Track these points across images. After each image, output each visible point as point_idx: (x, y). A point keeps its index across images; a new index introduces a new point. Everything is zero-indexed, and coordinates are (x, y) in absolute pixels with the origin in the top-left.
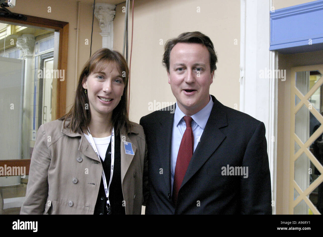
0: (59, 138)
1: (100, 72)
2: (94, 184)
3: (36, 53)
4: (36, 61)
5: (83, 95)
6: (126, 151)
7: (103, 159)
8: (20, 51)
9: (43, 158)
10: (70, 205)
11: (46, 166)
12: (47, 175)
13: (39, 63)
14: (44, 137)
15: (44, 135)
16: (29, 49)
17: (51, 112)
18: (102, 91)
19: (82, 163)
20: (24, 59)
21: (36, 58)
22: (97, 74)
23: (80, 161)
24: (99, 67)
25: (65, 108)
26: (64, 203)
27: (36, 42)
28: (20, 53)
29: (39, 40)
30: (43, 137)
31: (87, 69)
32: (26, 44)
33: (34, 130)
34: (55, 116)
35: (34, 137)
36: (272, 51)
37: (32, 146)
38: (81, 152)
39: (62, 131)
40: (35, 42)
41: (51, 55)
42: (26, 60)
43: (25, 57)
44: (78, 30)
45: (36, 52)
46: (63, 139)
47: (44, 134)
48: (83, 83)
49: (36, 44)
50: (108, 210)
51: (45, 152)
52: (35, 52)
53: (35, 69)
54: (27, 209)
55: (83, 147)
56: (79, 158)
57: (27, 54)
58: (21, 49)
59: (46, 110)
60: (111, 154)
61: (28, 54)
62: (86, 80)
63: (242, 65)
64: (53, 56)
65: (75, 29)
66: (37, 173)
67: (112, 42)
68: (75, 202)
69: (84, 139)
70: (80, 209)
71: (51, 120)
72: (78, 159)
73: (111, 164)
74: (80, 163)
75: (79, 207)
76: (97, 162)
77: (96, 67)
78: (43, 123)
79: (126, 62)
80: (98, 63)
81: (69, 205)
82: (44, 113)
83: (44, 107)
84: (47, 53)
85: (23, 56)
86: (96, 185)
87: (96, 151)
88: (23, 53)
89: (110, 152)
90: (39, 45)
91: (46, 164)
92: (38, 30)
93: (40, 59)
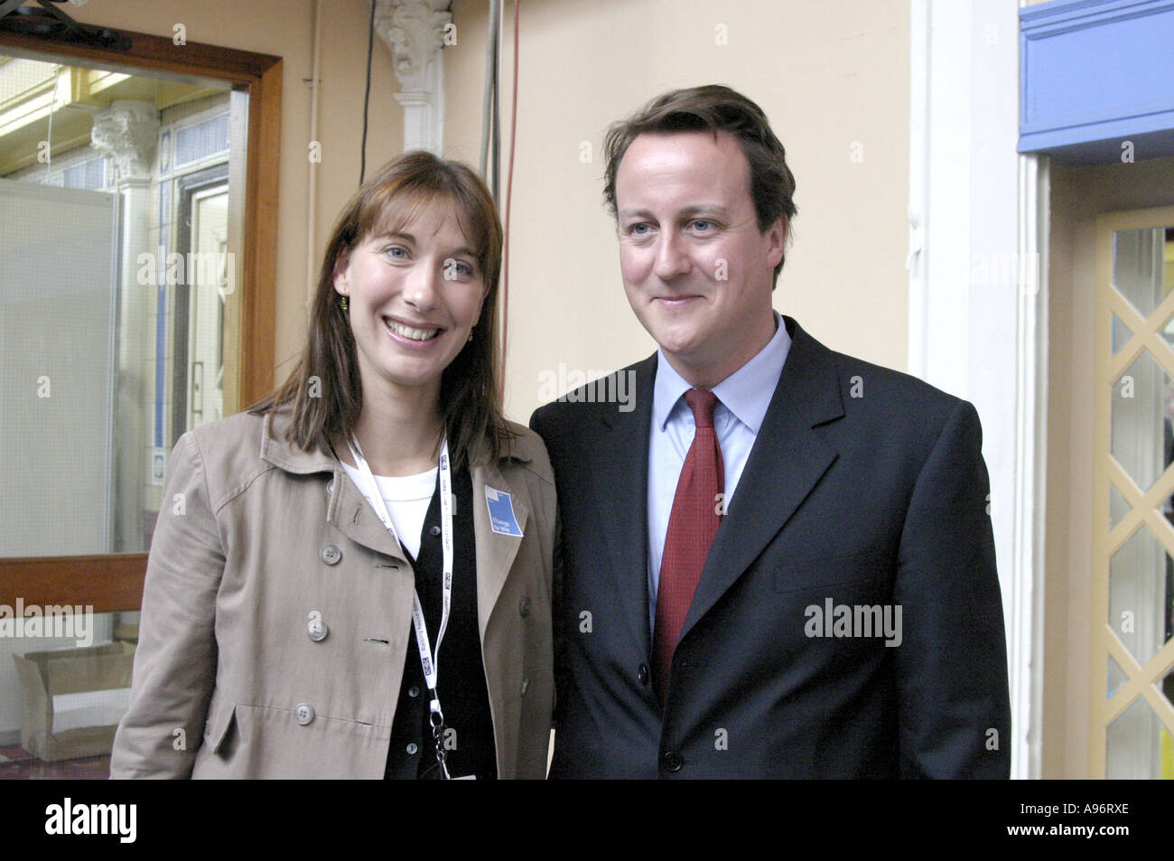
0: (252, 482)
1: (394, 234)
2: (387, 642)
3: (164, 167)
4: (165, 197)
5: (336, 318)
6: (494, 524)
7: (415, 551)
8: (105, 161)
9: (194, 553)
10: (301, 718)
11: (206, 582)
12: (211, 615)
13: (173, 204)
14: (199, 474)
15: (198, 470)
16: (136, 156)
17: (222, 380)
18: (400, 301)
19: (339, 569)
20: (119, 190)
21: (162, 186)
22: (386, 241)
23: (333, 560)
24: (394, 216)
25: (271, 366)
26: (279, 712)
27: (165, 129)
28: (105, 170)
29: (174, 122)
30: (194, 477)
31: (350, 223)
32: (126, 137)
33: (158, 448)
34: (235, 396)
35: (158, 474)
36: (1028, 154)
37: (151, 506)
38: (337, 526)
39: (262, 456)
40: (158, 129)
41: (218, 176)
42: (128, 193)
43: (123, 183)
44: (315, 84)
45: (165, 164)
46: (267, 482)
47: (197, 465)
48: (336, 275)
49: (164, 135)
50: (436, 733)
51: (203, 530)
52: (159, 167)
53: (161, 226)
54: (140, 738)
55: (341, 509)
56: (330, 549)
57: (129, 171)
58: (109, 156)
59: (202, 376)
60: (441, 534)
61: (134, 172)
62: (347, 264)
63: (915, 207)
64: (224, 178)
65: (306, 80)
66: (172, 606)
67: (440, 128)
68: (320, 708)
69: (343, 480)
70: (341, 731)
71: (220, 412)
72: (325, 554)
73: (442, 570)
74: (333, 569)
75: (334, 725)
76: (392, 562)
77: (383, 216)
78: (193, 422)
79: (493, 200)
80: (390, 200)
81: (298, 719)
82: (195, 387)
83: (194, 364)
84: (203, 167)
85: (117, 180)
86: (394, 644)
87: (389, 525)
88: (117, 171)
89: (436, 528)
90: (172, 138)
91: (206, 574)
92: (172, 85)
93: (177, 191)
